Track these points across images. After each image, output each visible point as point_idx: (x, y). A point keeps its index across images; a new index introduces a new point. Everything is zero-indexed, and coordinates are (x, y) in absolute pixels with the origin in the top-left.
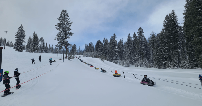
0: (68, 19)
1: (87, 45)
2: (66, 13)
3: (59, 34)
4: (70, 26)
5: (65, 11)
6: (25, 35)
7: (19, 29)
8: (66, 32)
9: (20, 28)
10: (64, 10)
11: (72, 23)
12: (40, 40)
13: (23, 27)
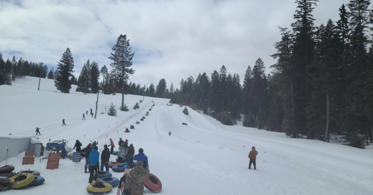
0: (128, 48)
1: (185, 80)
2: (125, 39)
3: (113, 72)
4: (130, 59)
5: (125, 37)
6: (73, 65)
7: (63, 54)
8: (124, 68)
9: (66, 54)
10: (123, 35)
11: (133, 54)
12: (102, 71)
13: (70, 52)
